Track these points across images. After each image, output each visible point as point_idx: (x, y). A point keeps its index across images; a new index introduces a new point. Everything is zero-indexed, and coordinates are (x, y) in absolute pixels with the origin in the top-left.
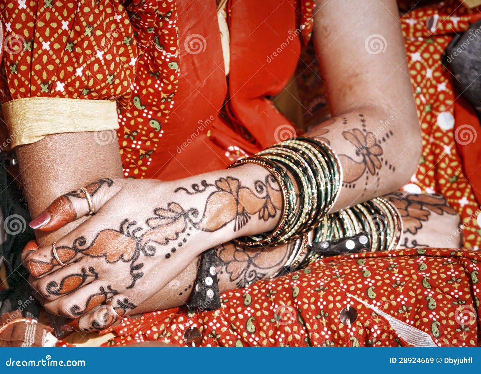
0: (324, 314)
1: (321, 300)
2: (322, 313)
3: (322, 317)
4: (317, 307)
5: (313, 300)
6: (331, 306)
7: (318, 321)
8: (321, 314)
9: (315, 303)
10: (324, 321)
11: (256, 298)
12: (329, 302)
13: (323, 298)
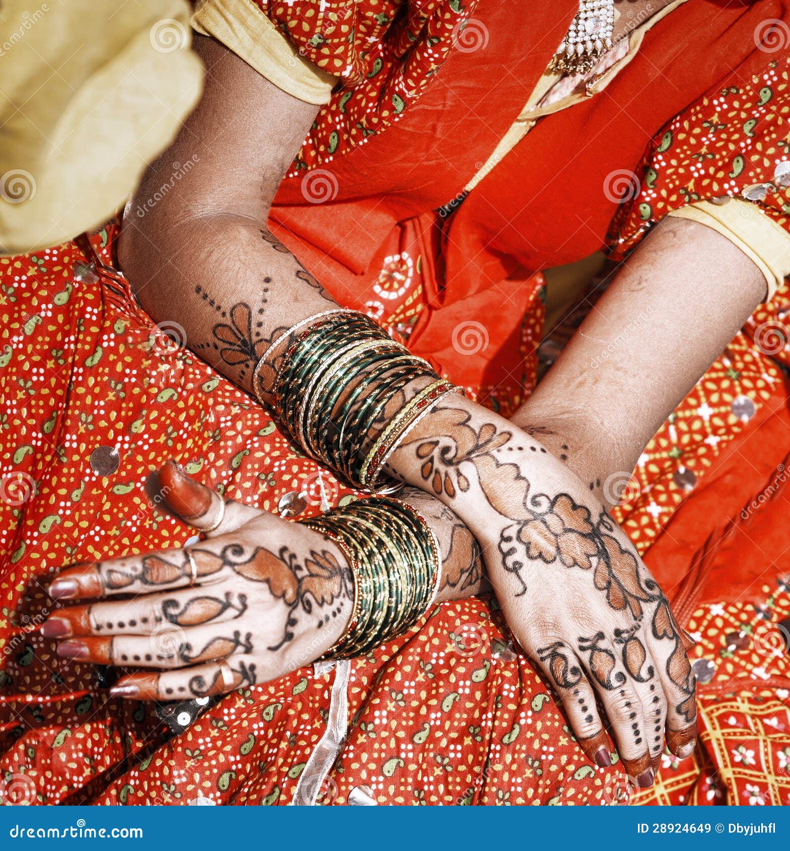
0: (271, 480)
1: (284, 462)
2: (270, 476)
3: (265, 480)
4: (271, 466)
5: (276, 454)
6: (286, 477)
7: (256, 481)
8: (267, 476)
9: (274, 459)
10: (263, 488)
11: (220, 393)
12: (289, 471)
13: (287, 462)
